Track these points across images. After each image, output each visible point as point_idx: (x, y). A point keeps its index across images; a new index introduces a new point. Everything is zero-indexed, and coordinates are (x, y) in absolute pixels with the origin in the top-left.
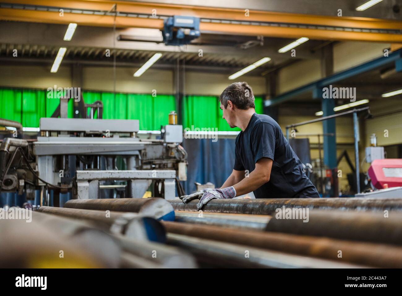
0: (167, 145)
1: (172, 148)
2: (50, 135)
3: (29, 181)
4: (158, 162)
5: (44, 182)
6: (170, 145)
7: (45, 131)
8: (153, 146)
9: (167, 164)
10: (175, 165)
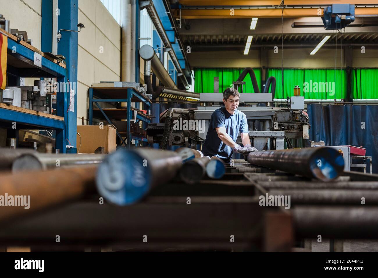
0: (293, 111)
1: (297, 114)
2: (207, 105)
3: (193, 138)
4: (286, 124)
5: (201, 139)
6: (295, 112)
7: (204, 102)
8: (281, 112)
9: (294, 126)
10: (301, 127)
